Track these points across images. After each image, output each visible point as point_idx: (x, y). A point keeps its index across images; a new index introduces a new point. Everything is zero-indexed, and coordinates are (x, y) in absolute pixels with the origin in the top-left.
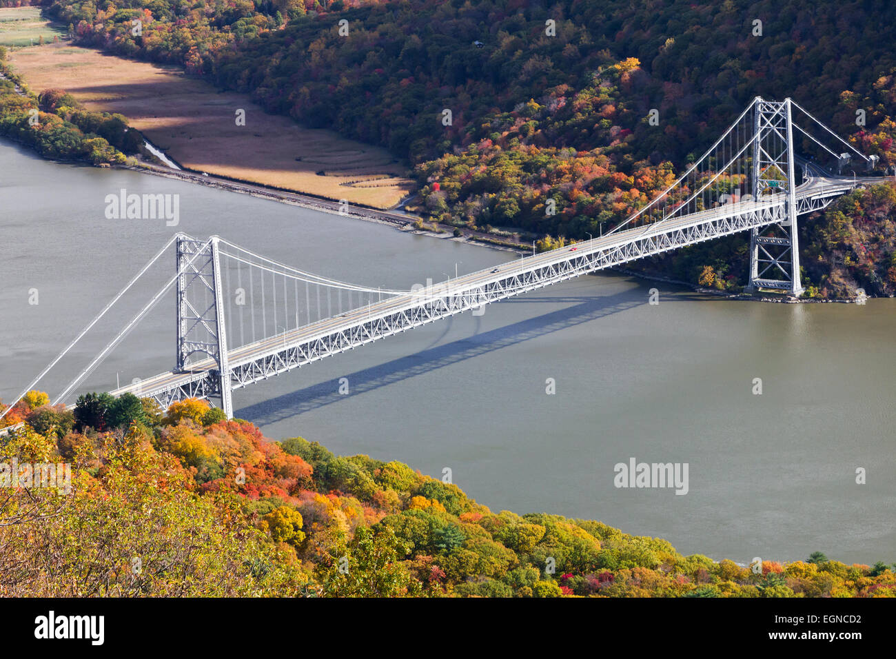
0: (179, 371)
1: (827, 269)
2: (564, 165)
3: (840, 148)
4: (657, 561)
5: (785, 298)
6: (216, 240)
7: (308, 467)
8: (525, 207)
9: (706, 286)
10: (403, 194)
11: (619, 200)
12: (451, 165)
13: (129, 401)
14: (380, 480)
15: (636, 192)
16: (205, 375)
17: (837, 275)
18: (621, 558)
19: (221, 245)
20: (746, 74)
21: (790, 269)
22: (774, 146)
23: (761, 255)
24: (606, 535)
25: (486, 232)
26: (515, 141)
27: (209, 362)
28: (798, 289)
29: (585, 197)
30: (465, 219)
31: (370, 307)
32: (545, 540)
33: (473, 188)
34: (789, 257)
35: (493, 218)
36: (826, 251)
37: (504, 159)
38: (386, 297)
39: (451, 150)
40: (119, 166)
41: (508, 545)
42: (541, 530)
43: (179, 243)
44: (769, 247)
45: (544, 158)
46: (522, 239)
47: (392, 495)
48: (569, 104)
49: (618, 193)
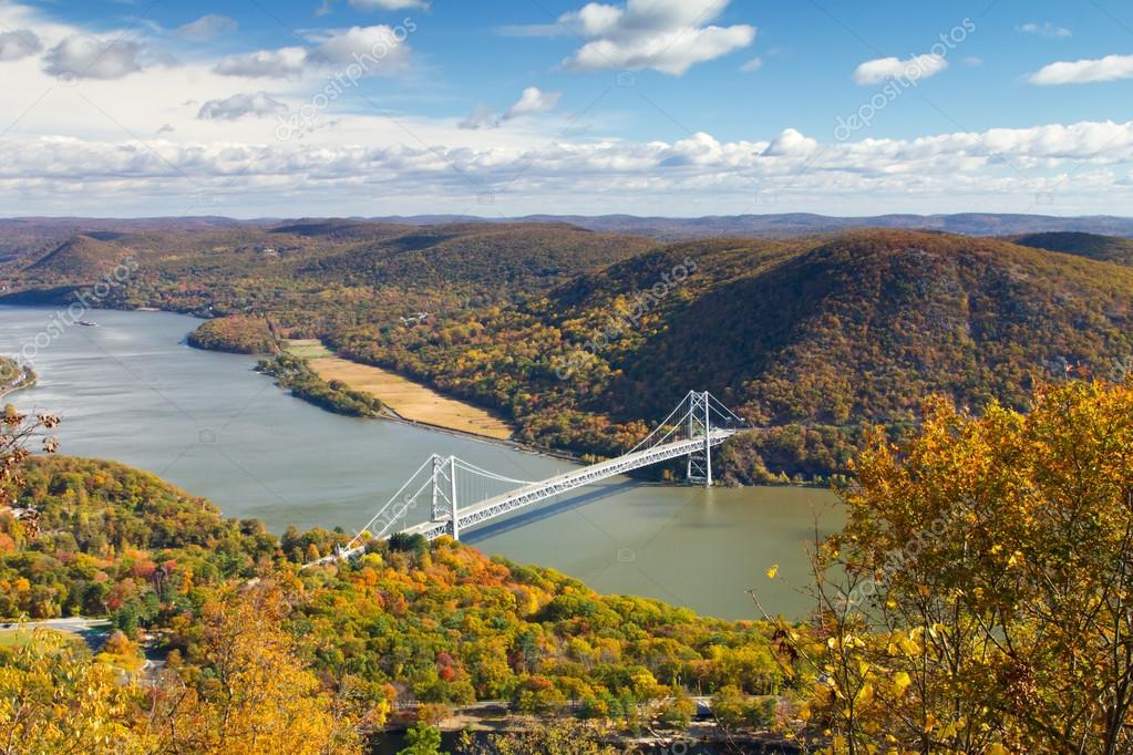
0: (433, 521)
1: (723, 472)
2: (591, 420)
3: (727, 414)
4: (691, 620)
5: (704, 486)
6: (452, 458)
7: (507, 571)
8: (574, 440)
9: (665, 480)
10: (511, 432)
11: (621, 437)
12: (535, 419)
13: (417, 538)
14: (544, 577)
15: (628, 434)
16: (446, 523)
17: (728, 475)
18: (674, 619)
19: (455, 461)
20: (676, 378)
21: (706, 472)
22: (699, 413)
23: (692, 465)
24: (660, 606)
25: (555, 452)
26: (565, 408)
27: (447, 516)
28: (710, 481)
29: (603, 436)
30: (544, 445)
31: (521, 489)
32: (635, 610)
33: (546, 431)
34: (706, 466)
35: (557, 446)
36: (723, 463)
37: (560, 415)
38: (526, 485)
39: (533, 412)
40: (372, 417)
41: (617, 611)
42: (632, 604)
43: (434, 459)
44: (696, 461)
45: (580, 417)
46: (574, 456)
47: (551, 585)
48: (590, 392)
49: (619, 434)
